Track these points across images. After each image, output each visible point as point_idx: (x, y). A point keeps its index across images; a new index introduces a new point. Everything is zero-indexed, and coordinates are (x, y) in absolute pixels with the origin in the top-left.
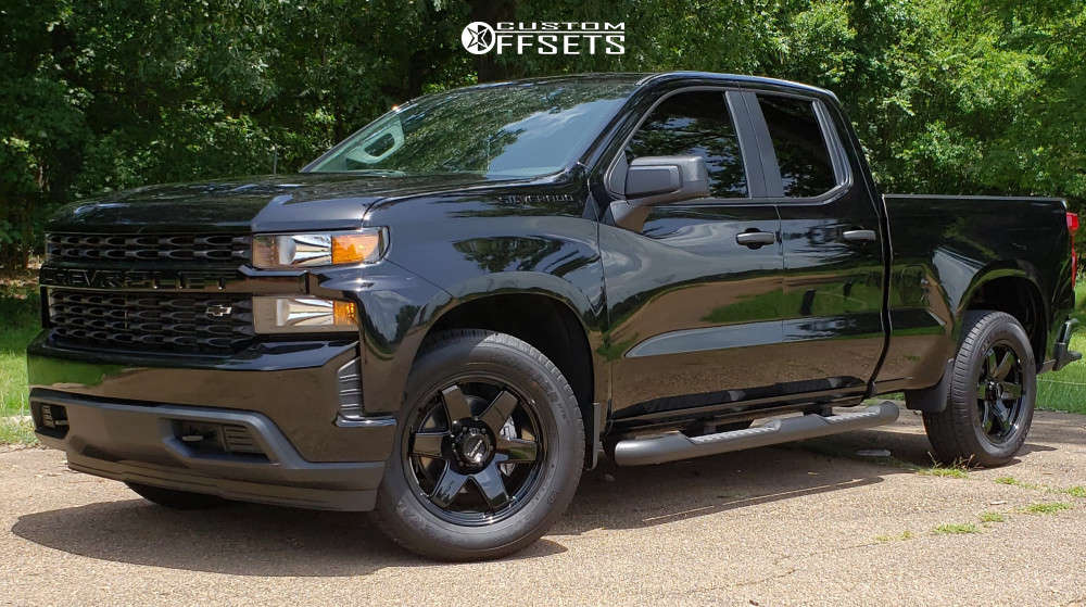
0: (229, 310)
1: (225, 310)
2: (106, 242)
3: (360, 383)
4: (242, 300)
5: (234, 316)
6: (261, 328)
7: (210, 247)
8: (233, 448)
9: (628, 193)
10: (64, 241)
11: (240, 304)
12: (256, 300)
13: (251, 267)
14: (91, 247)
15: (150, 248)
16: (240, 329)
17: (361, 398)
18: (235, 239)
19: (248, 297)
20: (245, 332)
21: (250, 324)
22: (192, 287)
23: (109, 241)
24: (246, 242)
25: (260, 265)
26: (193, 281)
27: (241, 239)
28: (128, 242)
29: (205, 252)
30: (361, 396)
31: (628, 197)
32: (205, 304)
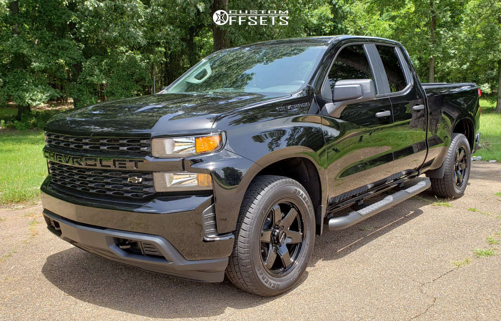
0: (141, 180)
1: (139, 180)
2: (72, 140)
3: (215, 218)
4: (147, 174)
5: (144, 183)
6: (159, 188)
7: (128, 145)
8: (147, 252)
9: (334, 99)
10: (53, 137)
11: (146, 176)
12: (155, 174)
13: (151, 156)
14: (66, 142)
15: (96, 144)
16: (147, 190)
17: (216, 226)
18: (142, 141)
19: (151, 173)
20: (150, 191)
21: (152, 186)
22: (120, 167)
23: (74, 140)
24: (148, 142)
25: (157, 155)
26: (120, 164)
27: (145, 141)
28: (84, 141)
29: (126, 148)
30: (216, 224)
31: (334, 101)
32: (127, 175)
